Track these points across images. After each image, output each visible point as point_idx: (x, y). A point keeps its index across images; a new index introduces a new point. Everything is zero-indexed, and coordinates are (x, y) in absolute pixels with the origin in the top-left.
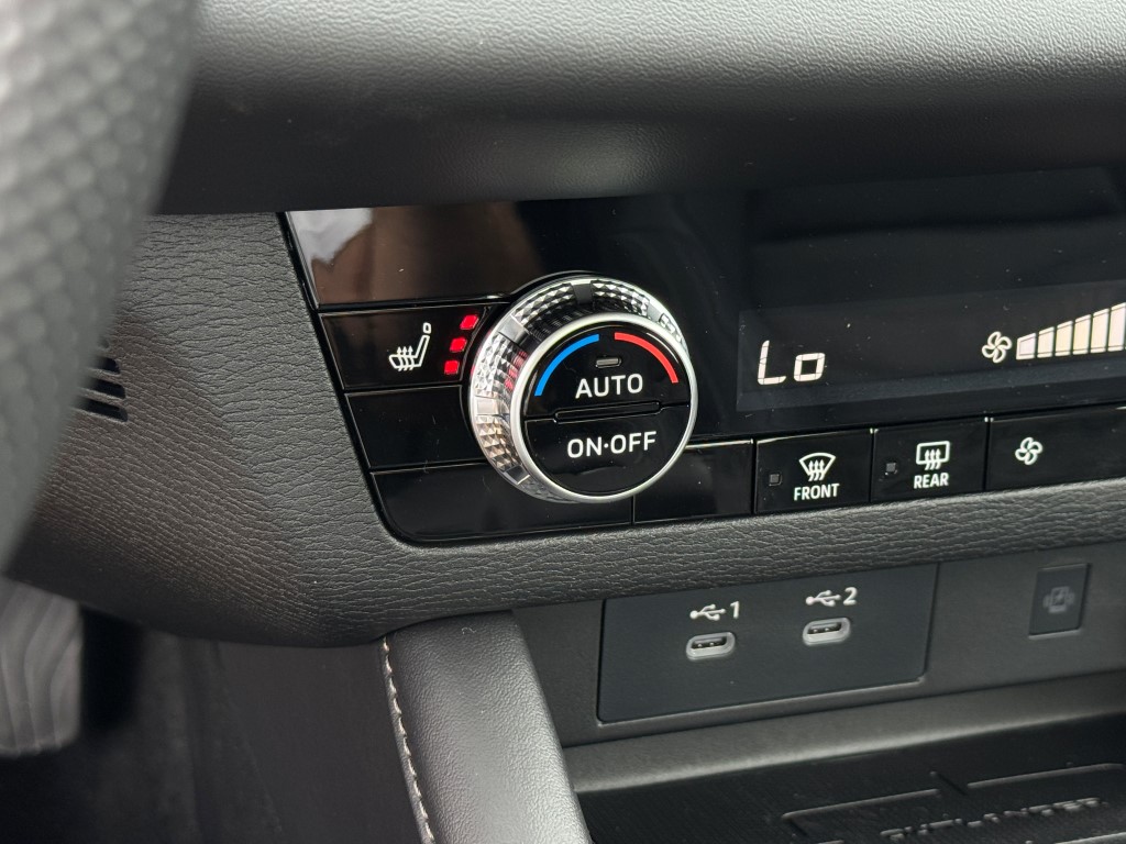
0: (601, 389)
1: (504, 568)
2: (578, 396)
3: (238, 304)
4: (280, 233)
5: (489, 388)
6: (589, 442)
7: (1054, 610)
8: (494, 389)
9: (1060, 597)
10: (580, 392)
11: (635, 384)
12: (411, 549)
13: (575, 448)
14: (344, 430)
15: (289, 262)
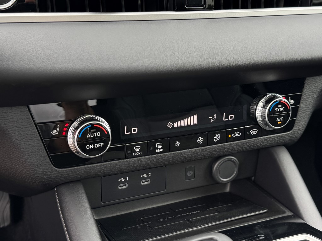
0: (92, 135)
1: (77, 172)
2: (87, 137)
3: (20, 124)
4: (28, 110)
5: (71, 137)
6: (91, 146)
7: (189, 175)
8: (72, 137)
9: (190, 173)
10: (88, 136)
11: (99, 134)
12: (58, 169)
13: (88, 147)
14: (43, 147)
15: (30, 115)
